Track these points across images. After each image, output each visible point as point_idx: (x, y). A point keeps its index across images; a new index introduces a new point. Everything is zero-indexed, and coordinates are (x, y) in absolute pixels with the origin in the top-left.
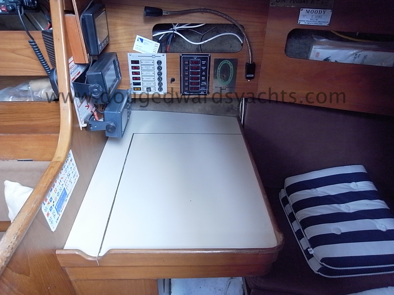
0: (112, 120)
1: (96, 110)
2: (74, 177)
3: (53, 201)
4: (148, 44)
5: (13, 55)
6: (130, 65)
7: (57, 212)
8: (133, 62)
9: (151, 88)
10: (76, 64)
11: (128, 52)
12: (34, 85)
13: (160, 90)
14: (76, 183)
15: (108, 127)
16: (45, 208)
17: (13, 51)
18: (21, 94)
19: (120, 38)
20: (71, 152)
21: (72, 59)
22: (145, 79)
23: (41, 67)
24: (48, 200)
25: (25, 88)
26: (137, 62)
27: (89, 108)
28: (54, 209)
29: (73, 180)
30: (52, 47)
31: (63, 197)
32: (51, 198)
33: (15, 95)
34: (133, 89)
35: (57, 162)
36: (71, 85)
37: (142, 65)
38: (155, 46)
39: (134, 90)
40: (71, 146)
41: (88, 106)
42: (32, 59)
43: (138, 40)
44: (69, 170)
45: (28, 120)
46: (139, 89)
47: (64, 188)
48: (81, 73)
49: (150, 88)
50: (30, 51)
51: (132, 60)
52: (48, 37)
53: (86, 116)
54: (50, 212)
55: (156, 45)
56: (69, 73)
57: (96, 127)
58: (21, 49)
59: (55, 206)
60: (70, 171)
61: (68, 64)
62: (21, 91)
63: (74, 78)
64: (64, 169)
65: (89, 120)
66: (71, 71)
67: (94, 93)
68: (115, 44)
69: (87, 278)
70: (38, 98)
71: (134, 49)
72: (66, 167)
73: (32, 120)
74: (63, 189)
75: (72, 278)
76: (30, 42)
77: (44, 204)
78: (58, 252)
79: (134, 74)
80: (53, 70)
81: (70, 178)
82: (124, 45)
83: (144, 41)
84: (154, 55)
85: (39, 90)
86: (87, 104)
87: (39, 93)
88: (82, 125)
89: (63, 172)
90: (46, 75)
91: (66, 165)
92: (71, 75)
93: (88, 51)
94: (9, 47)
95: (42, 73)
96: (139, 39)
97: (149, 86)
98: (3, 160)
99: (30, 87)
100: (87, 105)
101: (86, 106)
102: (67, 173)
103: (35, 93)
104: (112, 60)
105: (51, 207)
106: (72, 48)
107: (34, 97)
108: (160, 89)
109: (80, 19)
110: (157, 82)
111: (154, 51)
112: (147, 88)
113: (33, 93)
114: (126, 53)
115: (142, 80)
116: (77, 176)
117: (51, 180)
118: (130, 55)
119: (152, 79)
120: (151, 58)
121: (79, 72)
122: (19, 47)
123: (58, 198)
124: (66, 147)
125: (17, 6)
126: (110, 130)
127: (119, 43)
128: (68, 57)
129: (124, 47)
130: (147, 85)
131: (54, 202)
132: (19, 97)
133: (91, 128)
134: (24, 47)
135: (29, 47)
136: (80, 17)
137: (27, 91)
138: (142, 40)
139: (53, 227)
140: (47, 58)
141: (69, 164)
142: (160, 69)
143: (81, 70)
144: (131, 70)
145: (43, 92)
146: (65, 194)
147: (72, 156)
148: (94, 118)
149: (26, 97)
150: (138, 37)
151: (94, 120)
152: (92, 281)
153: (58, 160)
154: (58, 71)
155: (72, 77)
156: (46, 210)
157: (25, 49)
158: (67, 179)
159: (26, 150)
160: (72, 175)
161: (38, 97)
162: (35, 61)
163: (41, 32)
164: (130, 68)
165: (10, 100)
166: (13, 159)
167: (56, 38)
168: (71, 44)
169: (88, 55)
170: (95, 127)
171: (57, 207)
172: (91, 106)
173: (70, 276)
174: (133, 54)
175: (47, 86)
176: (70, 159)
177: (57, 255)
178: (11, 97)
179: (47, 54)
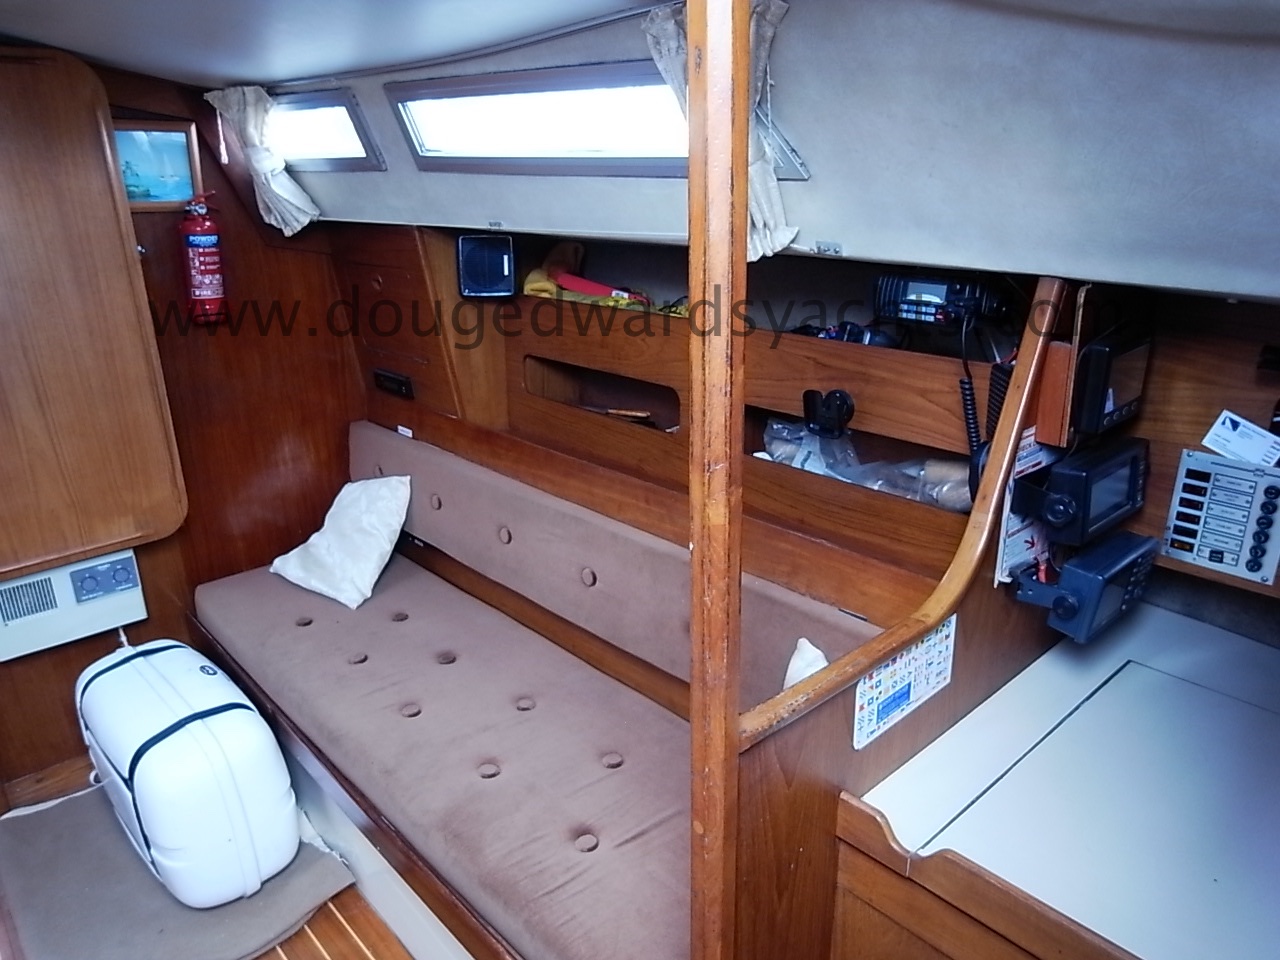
0: (1075, 592)
1: (1048, 560)
2: (937, 675)
3: (879, 689)
4: (1250, 437)
5: (919, 401)
6: (1182, 479)
7: (878, 718)
8: (1191, 474)
9: (1225, 554)
10: (1038, 443)
11: (1187, 446)
12: (933, 470)
13: (1252, 567)
14: (936, 690)
15: (1060, 602)
16: (864, 692)
17: (923, 393)
18: (901, 482)
19: (1173, 409)
20: (954, 618)
21: (1032, 430)
22: (1213, 525)
23: (964, 436)
24: (874, 681)
25: (912, 472)
26: (1204, 476)
27: (1034, 549)
28: (874, 706)
29: (933, 680)
30: (1003, 392)
31: (899, 697)
32: (880, 681)
33: (889, 482)
34: (1169, 542)
35: (919, 621)
36: (1011, 482)
37: (1215, 487)
38: (1273, 447)
39: (1172, 545)
40: (959, 606)
41: (1033, 544)
42: (954, 414)
43: (1224, 423)
44: (934, 652)
45: (891, 538)
46: (1188, 547)
47: (909, 685)
48: (1043, 464)
49: (1222, 553)
50: (954, 400)
51: (1191, 468)
52: (1000, 378)
53: (1018, 563)
54: (865, 706)
55: (1275, 446)
56: (1015, 457)
57: (1030, 593)
58: (941, 392)
59: (880, 701)
60: (936, 656)
61: (1019, 438)
62: (904, 475)
63: (1022, 472)
64: (926, 644)
65: (1022, 572)
66: (1021, 453)
67: (1054, 513)
68: (1155, 420)
69: (871, 900)
70: (930, 498)
71: (1206, 442)
72: (931, 642)
73: (900, 541)
74: (907, 682)
75: (842, 879)
76: (962, 382)
77: (865, 683)
78: (844, 796)
79: (1184, 503)
80: (986, 443)
81: (930, 670)
82: (1179, 427)
83: (1239, 429)
84: (1262, 468)
85: (941, 483)
86: (1032, 538)
87: (937, 489)
88: (1001, 576)
89: (923, 647)
90: (968, 453)
91: (934, 639)
92: (1017, 463)
93: (1074, 421)
94: (920, 384)
95: (961, 448)
96: (1228, 422)
97: (1220, 546)
98: (814, 599)
99: (922, 473)
100: (1030, 540)
101: (1027, 542)
102: (927, 657)
103: (929, 486)
104: (1127, 456)
105: (872, 698)
106: (1040, 408)
107: (923, 494)
108: (1255, 564)
109: (1078, 355)
110: (1249, 542)
111: (1264, 460)
112: (1212, 552)
113: (924, 486)
114: (1178, 448)
115: (1204, 527)
116: (945, 678)
117: (894, 645)
118: (1189, 456)
119: (1235, 530)
120: (1250, 477)
121: (1039, 463)
122: (937, 386)
123: (891, 693)
124: (949, 603)
125: (966, 313)
126: (1060, 611)
127: (1168, 421)
128: (1025, 424)
129: (1177, 433)
130: (1216, 543)
131: (880, 693)
132: (895, 486)
133: (1019, 592)
134: (947, 389)
135: (956, 392)
136: (1079, 351)
137: (915, 478)
138: (1235, 425)
139: (860, 741)
140: (983, 419)
141: (941, 641)
142: (1268, 509)
143: (1044, 459)
144: (1179, 494)
145: (945, 488)
146: (904, 695)
147: (951, 628)
148: (1036, 573)
149: (907, 490)
150: (1226, 414)
151: (1034, 578)
152: (877, 914)
153: (923, 619)
154: (993, 447)
155: (1018, 468)
156: (863, 695)
157: (948, 392)
158: (924, 670)
159: (864, 594)
160: (935, 669)
161: (932, 496)
162: (957, 420)
163: (991, 365)
164: (1179, 486)
165: (876, 488)
166: (832, 604)
167: (1015, 384)
168: (1041, 400)
169: (1072, 429)
170: (1027, 594)
171: (881, 707)
172: (1038, 547)
173: (839, 872)
174: (1198, 454)
175: (960, 477)
176: (945, 631)
177: (840, 802)
178: (880, 482)
179: (986, 412)
